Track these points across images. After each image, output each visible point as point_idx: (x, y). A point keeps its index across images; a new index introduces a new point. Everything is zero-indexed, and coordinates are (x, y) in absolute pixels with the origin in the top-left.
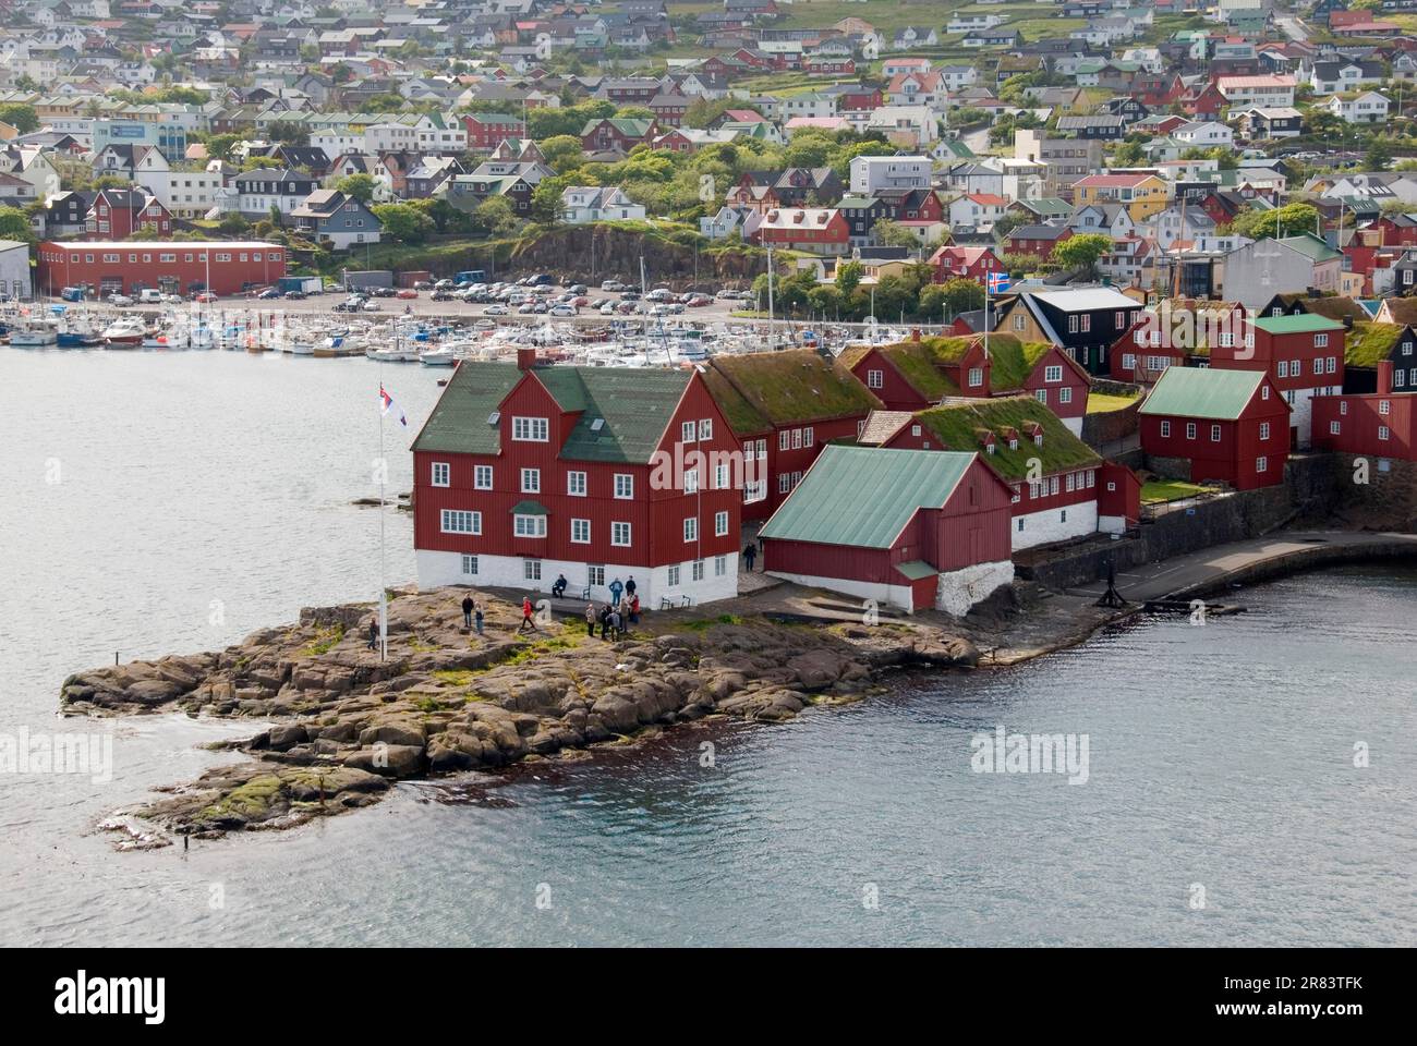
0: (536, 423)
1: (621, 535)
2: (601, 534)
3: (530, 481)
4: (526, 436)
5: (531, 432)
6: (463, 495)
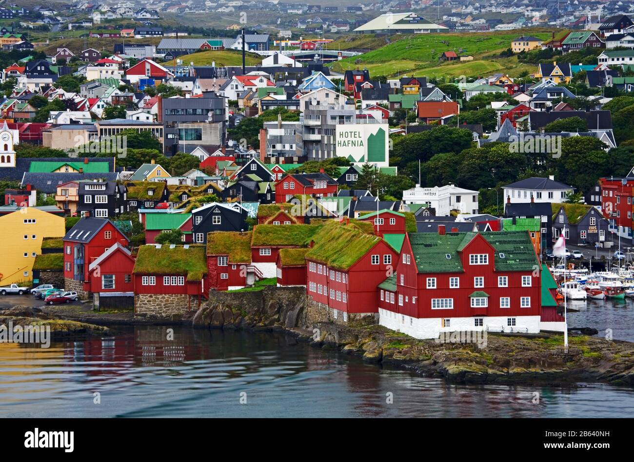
0: (481, 256)
1: (526, 302)
2: (515, 303)
3: (479, 282)
4: (476, 262)
5: (479, 260)
6: (443, 291)
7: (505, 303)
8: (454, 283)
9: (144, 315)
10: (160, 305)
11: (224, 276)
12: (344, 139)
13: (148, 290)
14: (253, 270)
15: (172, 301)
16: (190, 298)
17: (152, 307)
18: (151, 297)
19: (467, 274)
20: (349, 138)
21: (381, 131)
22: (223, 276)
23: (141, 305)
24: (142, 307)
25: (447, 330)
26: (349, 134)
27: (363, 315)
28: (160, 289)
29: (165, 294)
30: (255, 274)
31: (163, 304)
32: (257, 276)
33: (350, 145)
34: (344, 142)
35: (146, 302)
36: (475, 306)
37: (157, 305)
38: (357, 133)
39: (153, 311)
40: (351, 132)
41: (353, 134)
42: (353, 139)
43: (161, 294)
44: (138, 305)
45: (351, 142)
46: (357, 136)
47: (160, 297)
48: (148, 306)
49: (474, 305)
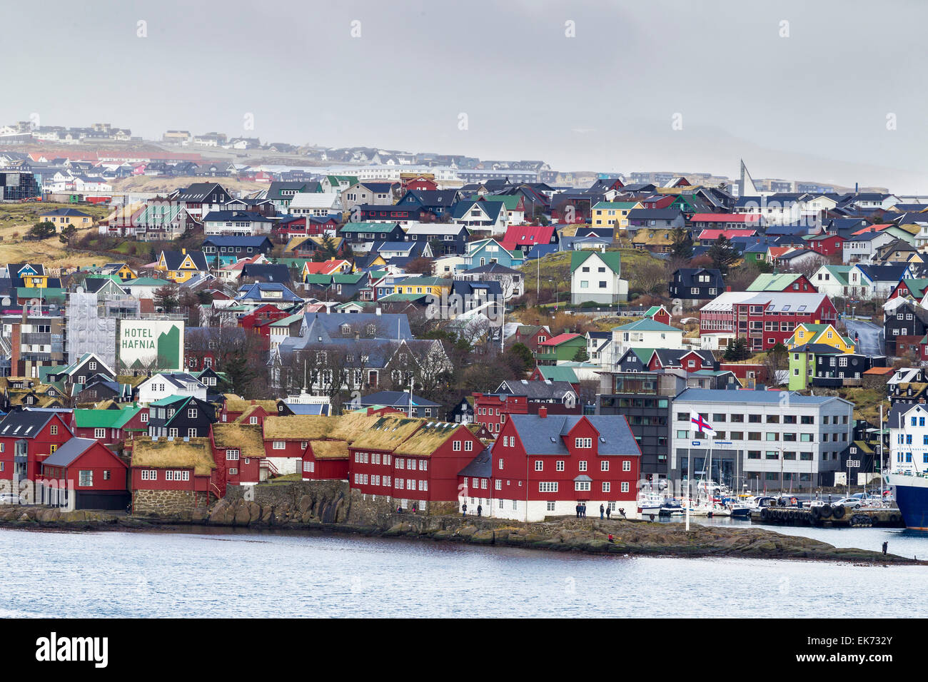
0: (585, 440)
1: (625, 487)
2: (616, 487)
3: (583, 466)
4: (581, 446)
5: (583, 443)
6: (549, 475)
7: (606, 487)
8: (560, 466)
9: (143, 513)
10: (161, 502)
11: (234, 471)
12: (131, 338)
13: (148, 485)
14: (267, 465)
15: (175, 498)
16: (195, 494)
17: (152, 504)
18: (151, 493)
19: (572, 457)
20: (137, 338)
21: (174, 330)
22: (232, 471)
23: (139, 501)
24: (141, 504)
25: (551, 513)
26: (137, 332)
27: (443, 503)
28: (162, 484)
29: (167, 490)
30: (269, 470)
31: (164, 501)
32: (271, 471)
33: (138, 346)
34: (131, 342)
35: (145, 498)
36: (579, 490)
37: (159, 502)
38: (147, 332)
39: (153, 508)
40: (140, 330)
41: (142, 332)
42: (142, 339)
43: (163, 490)
44: (136, 502)
45: (139, 343)
46: (147, 334)
47: (162, 493)
48: (148, 503)
49: (578, 488)
